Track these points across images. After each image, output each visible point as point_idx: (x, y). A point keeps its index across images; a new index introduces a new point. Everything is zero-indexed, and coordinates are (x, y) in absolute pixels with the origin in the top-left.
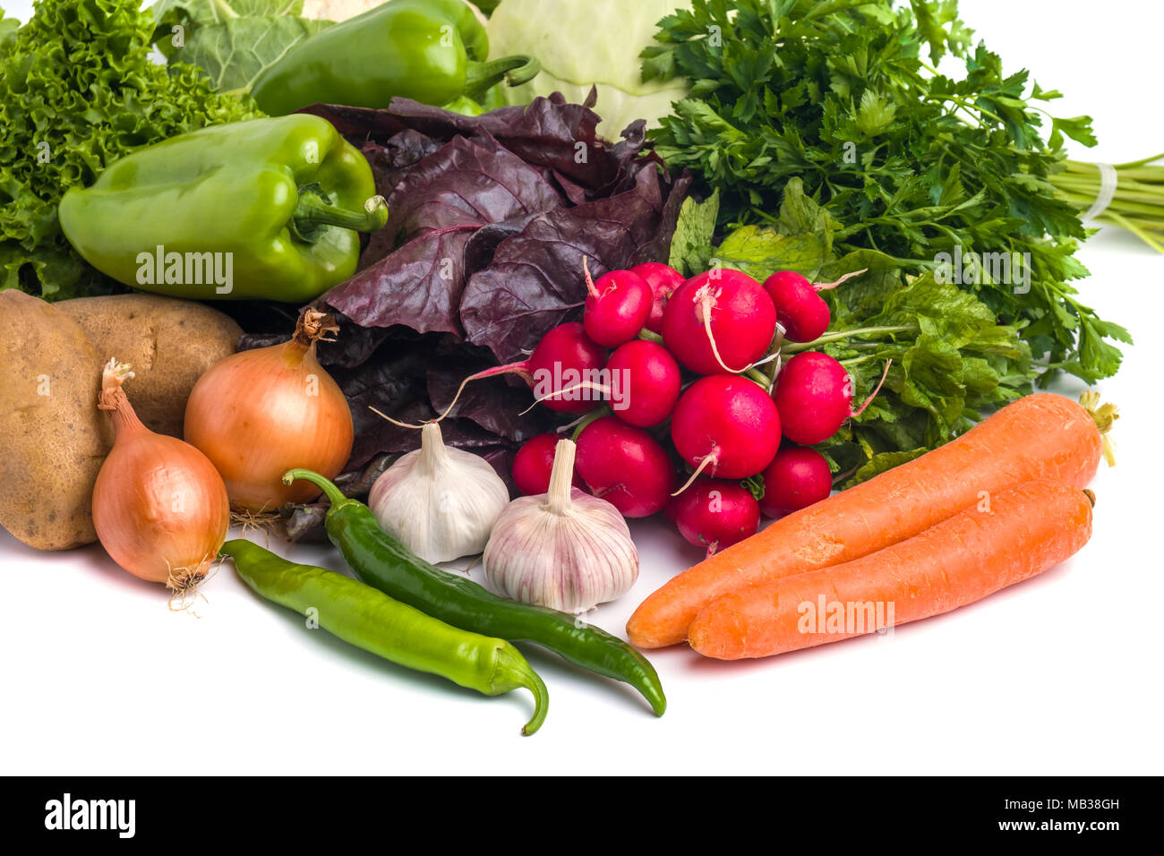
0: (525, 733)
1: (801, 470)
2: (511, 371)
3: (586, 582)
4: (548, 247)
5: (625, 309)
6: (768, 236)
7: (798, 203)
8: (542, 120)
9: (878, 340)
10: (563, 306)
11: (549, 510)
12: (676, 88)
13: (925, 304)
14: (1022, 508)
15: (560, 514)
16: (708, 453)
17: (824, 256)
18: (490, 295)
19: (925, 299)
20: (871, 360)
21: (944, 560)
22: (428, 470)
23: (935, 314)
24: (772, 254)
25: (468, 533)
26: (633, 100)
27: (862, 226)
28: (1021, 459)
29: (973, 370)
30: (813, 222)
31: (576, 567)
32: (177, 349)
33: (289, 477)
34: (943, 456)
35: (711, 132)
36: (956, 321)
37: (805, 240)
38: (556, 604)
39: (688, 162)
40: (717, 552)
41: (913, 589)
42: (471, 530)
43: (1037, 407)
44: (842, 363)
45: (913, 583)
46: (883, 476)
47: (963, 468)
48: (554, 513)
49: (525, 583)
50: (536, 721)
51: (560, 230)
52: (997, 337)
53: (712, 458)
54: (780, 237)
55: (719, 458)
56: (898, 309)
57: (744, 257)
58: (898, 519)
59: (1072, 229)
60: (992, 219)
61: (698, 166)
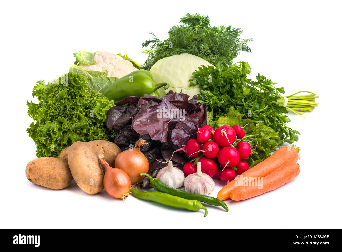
0: (204, 217)
1: (243, 164)
2: (182, 150)
3: (207, 189)
4: (185, 124)
5: (206, 135)
6: (226, 118)
7: (233, 111)
8: (177, 97)
9: (252, 138)
10: (189, 136)
11: (198, 176)
12: (197, 87)
13: (260, 130)
14: (287, 168)
15: (200, 176)
16: (227, 162)
17: (240, 122)
18: (176, 134)
19: (260, 129)
20: (252, 142)
21: (275, 179)
22: (170, 171)
23: (263, 131)
24: (228, 122)
25: (179, 183)
26: (188, 90)
27: (245, 114)
28: (284, 159)
29: (272, 142)
30: (236, 115)
31: (205, 186)
32: (109, 151)
33: (141, 175)
34: (269, 159)
35: (210, 97)
36: (268, 133)
37: (235, 118)
38: (202, 194)
39: (206, 104)
40: (229, 182)
41: (270, 185)
42: (180, 182)
43: (285, 149)
44: (248, 142)
45: (270, 183)
46: (259, 164)
47: (274, 161)
48: (199, 176)
49: (196, 190)
50: (206, 214)
51: (187, 120)
52: (275, 135)
53: (228, 163)
54: (229, 118)
55: (230, 163)
56: (255, 131)
57: (223, 123)
58: (263, 172)
59: (285, 112)
60: (269, 111)
61: (208, 104)
